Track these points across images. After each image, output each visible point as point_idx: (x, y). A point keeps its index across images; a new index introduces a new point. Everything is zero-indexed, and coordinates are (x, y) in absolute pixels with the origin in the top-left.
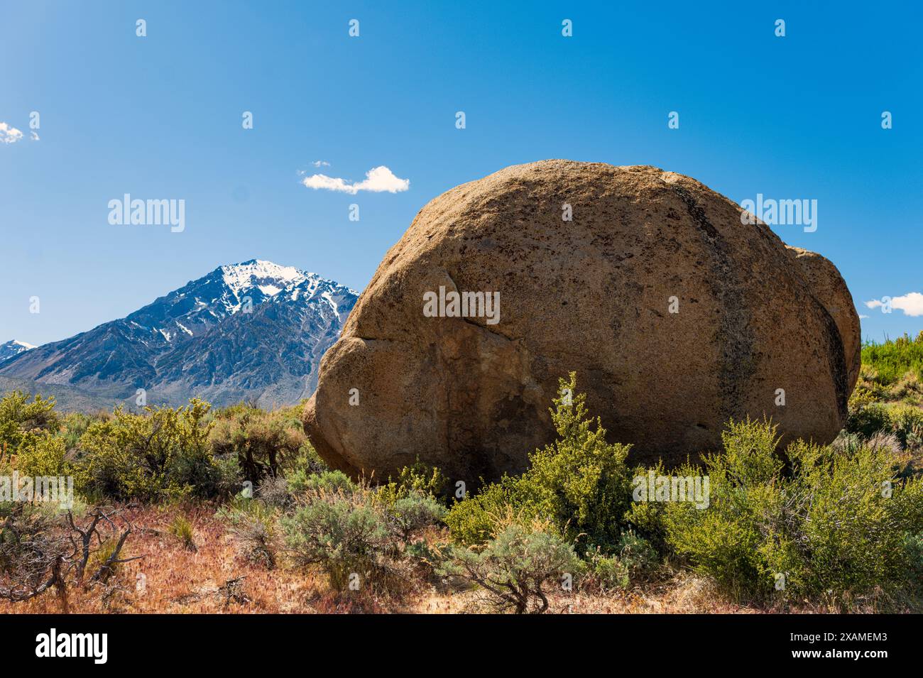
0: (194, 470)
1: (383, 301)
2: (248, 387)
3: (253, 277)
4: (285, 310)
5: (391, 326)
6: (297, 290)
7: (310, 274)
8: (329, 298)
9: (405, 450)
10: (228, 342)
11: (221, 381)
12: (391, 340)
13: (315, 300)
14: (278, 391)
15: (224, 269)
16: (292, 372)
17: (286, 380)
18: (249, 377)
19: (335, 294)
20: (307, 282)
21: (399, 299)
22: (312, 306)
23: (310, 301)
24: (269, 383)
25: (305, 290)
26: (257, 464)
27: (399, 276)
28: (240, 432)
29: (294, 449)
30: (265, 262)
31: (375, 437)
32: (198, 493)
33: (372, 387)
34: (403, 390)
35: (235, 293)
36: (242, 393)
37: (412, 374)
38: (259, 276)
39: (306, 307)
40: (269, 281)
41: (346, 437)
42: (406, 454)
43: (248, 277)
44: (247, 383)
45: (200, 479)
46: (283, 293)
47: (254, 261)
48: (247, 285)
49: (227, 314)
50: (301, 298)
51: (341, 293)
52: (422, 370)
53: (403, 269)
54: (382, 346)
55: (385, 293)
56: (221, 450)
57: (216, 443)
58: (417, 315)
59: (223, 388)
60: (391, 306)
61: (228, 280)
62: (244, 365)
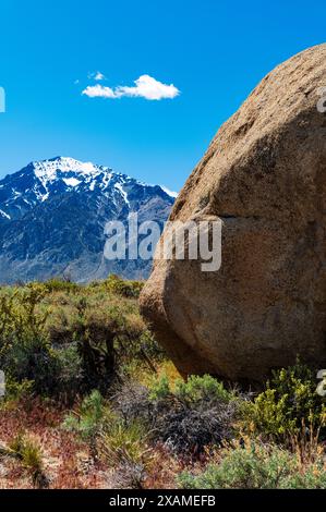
0: (32, 362)
1: (248, 172)
2: (55, 261)
3: (58, 171)
4: (85, 198)
5: (257, 201)
6: (94, 182)
7: (105, 169)
8: (121, 188)
9: (271, 345)
10: (38, 224)
11: (34, 257)
12: (256, 218)
13: (108, 190)
14: (79, 265)
15: (35, 164)
16: (91, 249)
17: (86, 256)
18: (55, 254)
19: (125, 185)
20: (102, 175)
21: (271, 168)
22: (106, 194)
23: (104, 191)
24: (72, 258)
25: (101, 181)
26: (94, 350)
27: (269, 140)
28: (78, 318)
29: (134, 335)
30: (68, 159)
31: (235, 329)
32: (38, 390)
33: (232, 272)
34: (269, 276)
35: (44, 184)
36: (51, 267)
37: (283, 258)
38: (63, 170)
39: (101, 195)
40: (71, 174)
41: (200, 328)
42: (271, 349)
43: (54, 171)
44: (54, 258)
45: (38, 371)
46: (83, 184)
47: (59, 158)
48: (54, 177)
49: (37, 201)
50: (97, 187)
51: (131, 184)
52: (296, 253)
53: (274, 132)
54: (244, 224)
55: (251, 162)
56: (59, 337)
57: (52, 329)
58: (293, 187)
59: (35, 262)
60: (259, 177)
61: (38, 173)
62: (52, 243)
